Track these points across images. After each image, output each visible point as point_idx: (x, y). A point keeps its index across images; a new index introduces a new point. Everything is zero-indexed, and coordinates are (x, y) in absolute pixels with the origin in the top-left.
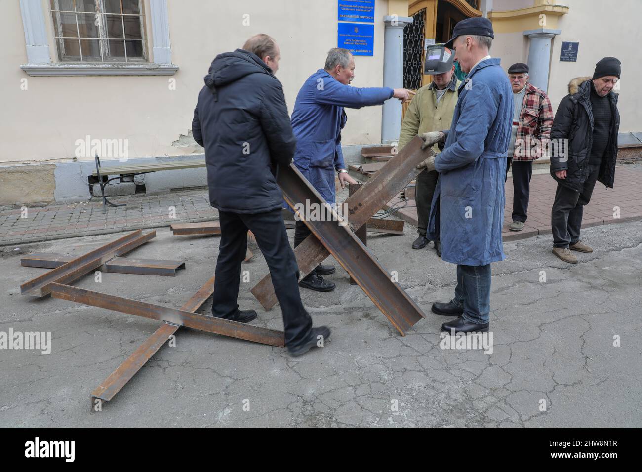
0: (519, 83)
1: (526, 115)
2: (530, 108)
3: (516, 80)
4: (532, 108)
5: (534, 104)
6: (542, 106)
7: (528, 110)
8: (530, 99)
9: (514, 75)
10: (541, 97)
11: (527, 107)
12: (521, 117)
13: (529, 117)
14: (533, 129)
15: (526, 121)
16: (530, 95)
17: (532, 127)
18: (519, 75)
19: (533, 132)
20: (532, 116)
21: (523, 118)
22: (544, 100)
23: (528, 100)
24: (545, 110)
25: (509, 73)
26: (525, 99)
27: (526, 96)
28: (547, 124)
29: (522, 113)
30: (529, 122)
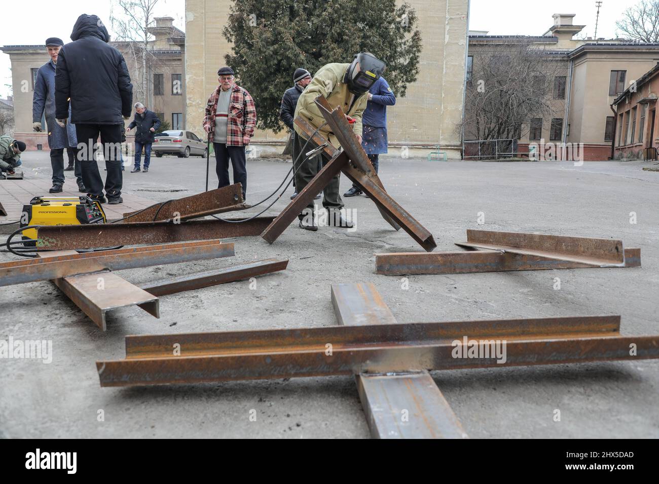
0: (228, 83)
1: (233, 108)
2: (237, 102)
3: (227, 80)
4: (238, 102)
5: (239, 99)
6: (245, 101)
7: (235, 104)
8: (236, 96)
9: (225, 77)
10: (244, 94)
11: (234, 102)
12: (230, 110)
13: (236, 109)
14: (240, 119)
15: (234, 113)
16: (236, 93)
17: (239, 118)
18: (228, 77)
19: (240, 123)
20: (238, 109)
21: (231, 110)
22: (246, 97)
23: (234, 97)
24: (248, 104)
25: (219, 75)
26: (232, 96)
27: (233, 93)
28: (250, 116)
29: (230, 106)
30: (236, 114)
